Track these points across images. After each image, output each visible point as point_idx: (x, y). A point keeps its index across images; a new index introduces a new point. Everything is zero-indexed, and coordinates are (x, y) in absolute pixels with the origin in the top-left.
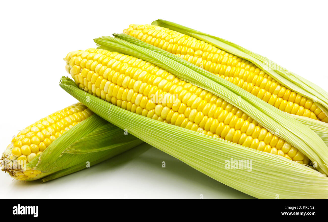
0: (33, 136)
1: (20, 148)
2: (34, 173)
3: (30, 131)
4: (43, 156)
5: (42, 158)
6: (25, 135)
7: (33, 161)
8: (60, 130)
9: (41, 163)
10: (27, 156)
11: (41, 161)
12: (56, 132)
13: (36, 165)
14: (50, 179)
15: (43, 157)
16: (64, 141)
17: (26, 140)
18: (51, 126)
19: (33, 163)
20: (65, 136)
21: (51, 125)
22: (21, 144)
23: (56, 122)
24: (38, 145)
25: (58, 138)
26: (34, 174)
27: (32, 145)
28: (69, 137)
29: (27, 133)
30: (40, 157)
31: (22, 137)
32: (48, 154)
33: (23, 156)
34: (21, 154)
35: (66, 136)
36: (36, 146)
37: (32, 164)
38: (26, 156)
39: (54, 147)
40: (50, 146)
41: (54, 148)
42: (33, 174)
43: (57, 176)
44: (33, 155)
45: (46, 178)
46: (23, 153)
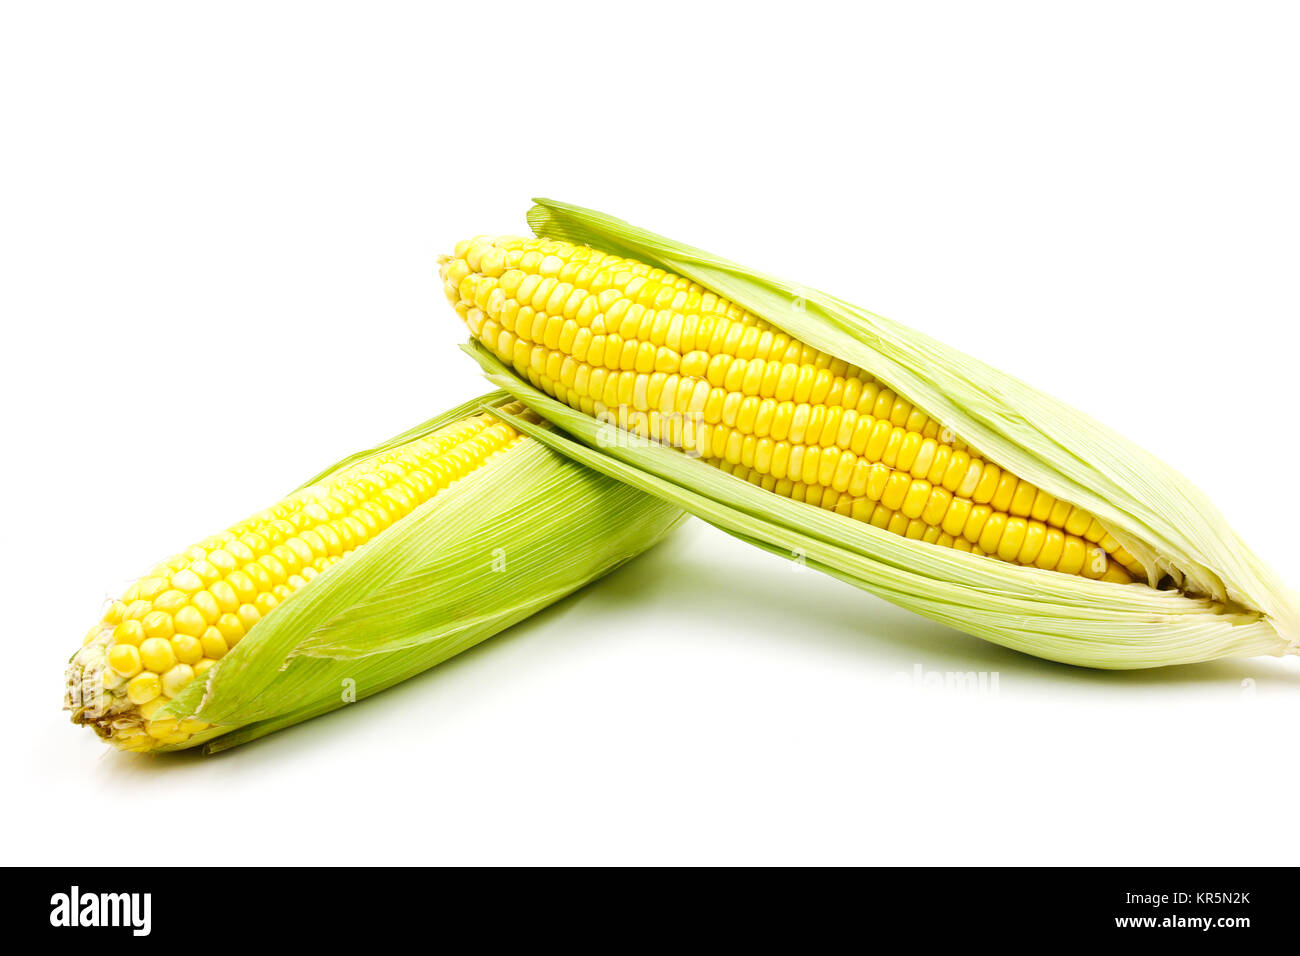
0: (182, 606)
1: (138, 647)
2: (182, 729)
3: (171, 587)
4: (218, 678)
5: (215, 685)
6: (153, 598)
7: (186, 693)
8: (274, 585)
9: (213, 700)
10: (160, 674)
11: (213, 696)
12: (259, 592)
13: (195, 710)
14: (235, 743)
15: (219, 681)
16: (288, 624)
17: (155, 620)
18: (241, 568)
19: (185, 703)
20: (292, 609)
21: (241, 564)
22: (140, 632)
23: (257, 556)
24: (199, 638)
25: (268, 616)
26: (182, 732)
27: (178, 638)
28: (306, 610)
29: (160, 593)
30: (208, 683)
31: (141, 606)
32: (237, 670)
33: (147, 676)
34: (139, 667)
35: (296, 608)
36: (192, 641)
37: (182, 705)
38: (156, 676)
39: (256, 646)
40: (244, 641)
41: (256, 651)
42: (177, 731)
43: (257, 733)
44: (185, 670)
45: (220, 741)
46: (147, 666)
